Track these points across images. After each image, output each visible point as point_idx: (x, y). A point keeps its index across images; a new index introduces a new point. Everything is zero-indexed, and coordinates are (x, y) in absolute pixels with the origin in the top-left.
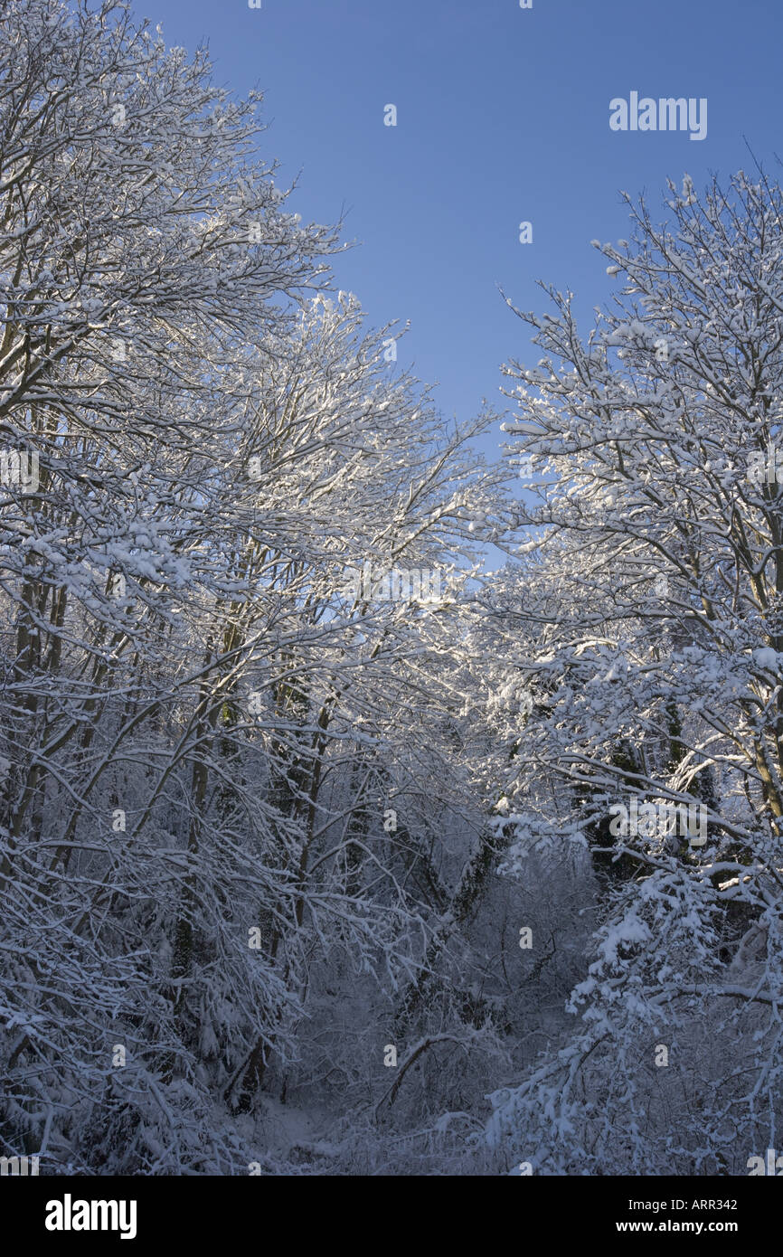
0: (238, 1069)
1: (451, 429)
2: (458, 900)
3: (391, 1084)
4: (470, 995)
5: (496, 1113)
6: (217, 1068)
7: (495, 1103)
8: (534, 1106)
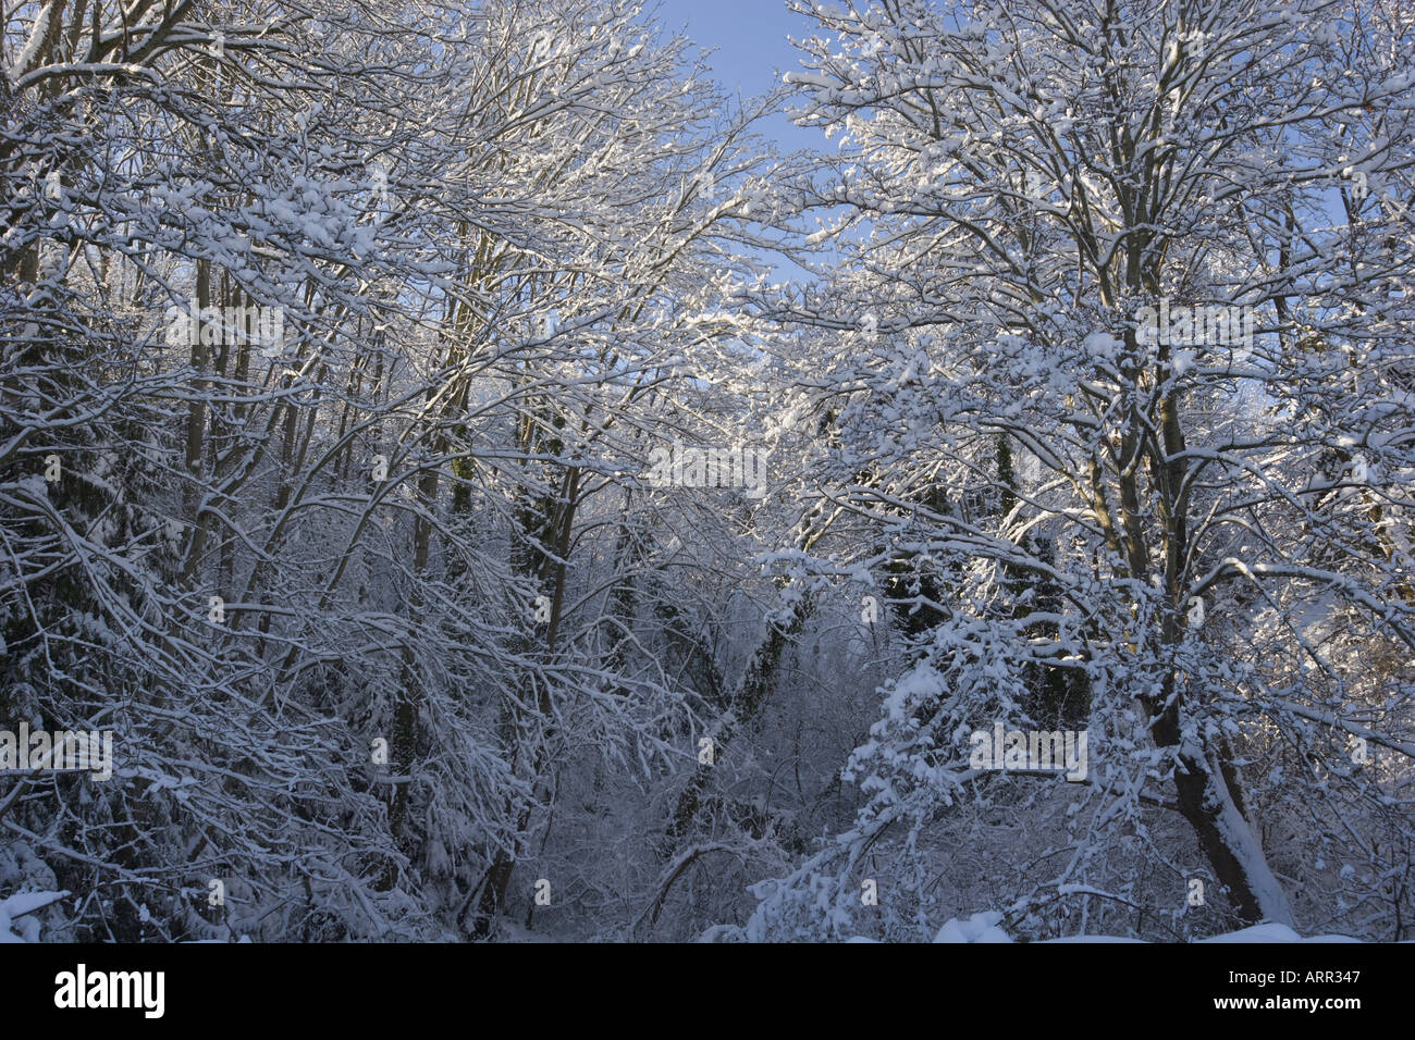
0: (473, 888)
1: (734, 107)
2: (740, 697)
3: (652, 899)
4: (754, 808)
5: (760, 908)
6: (449, 888)
7: (759, 896)
8: (804, 896)
